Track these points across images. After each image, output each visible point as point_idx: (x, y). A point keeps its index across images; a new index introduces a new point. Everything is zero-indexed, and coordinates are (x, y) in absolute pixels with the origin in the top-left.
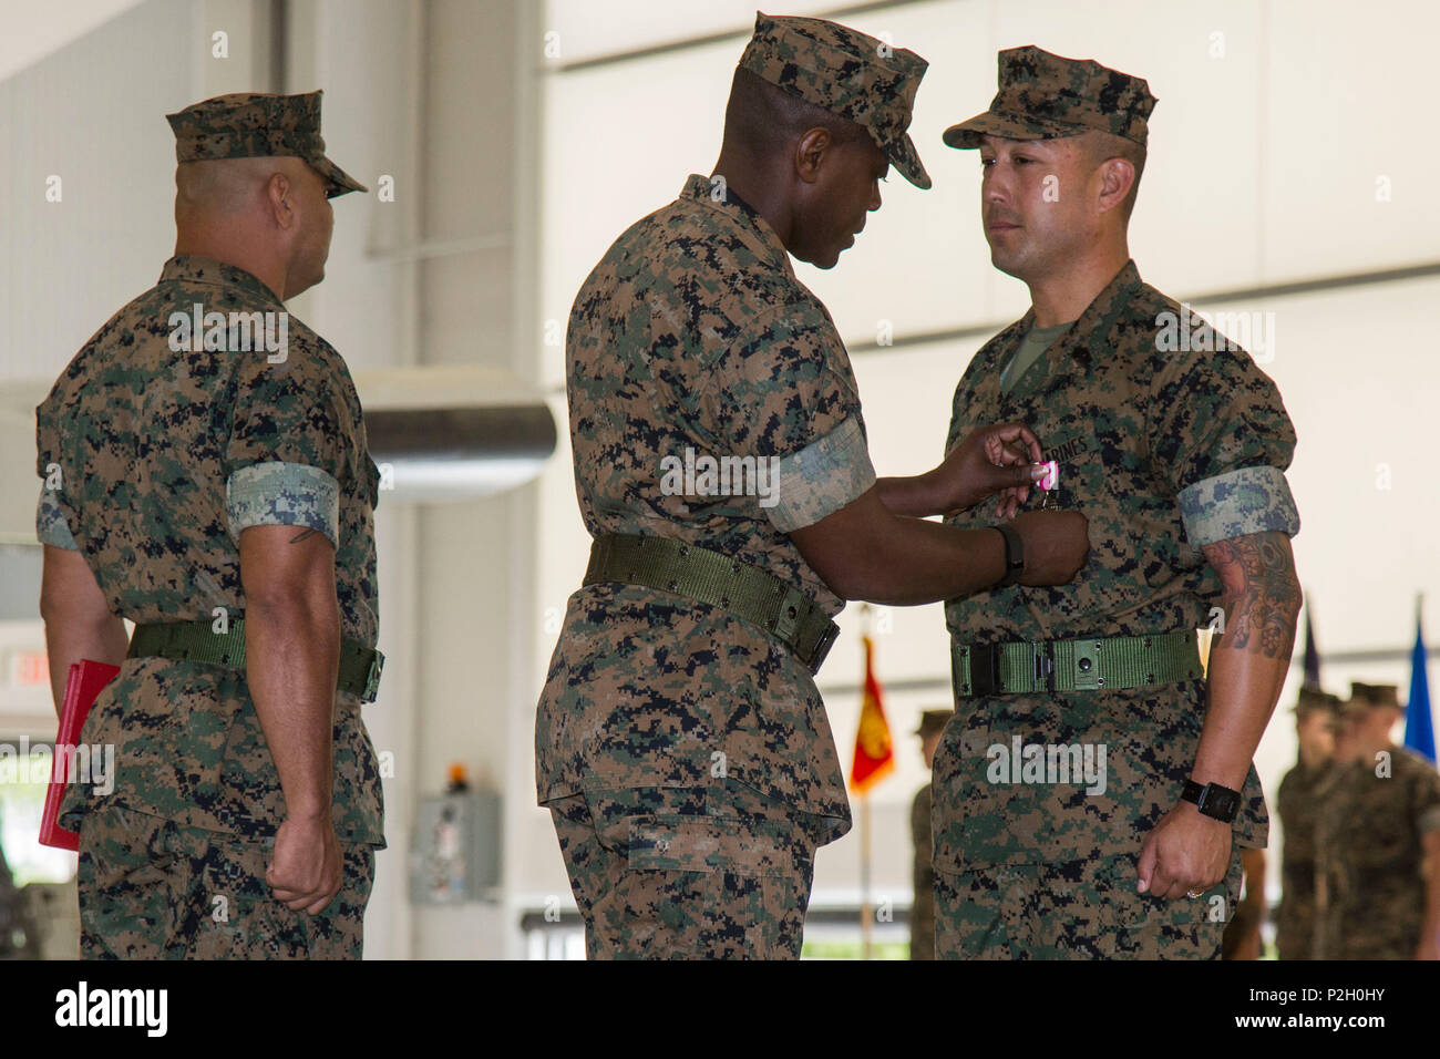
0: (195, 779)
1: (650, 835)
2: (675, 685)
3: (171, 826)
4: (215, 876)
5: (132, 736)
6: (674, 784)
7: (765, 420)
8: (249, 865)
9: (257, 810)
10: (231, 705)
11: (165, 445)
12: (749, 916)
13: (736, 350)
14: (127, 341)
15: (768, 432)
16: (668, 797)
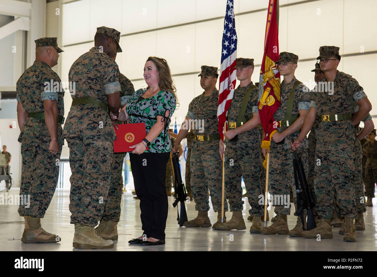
0: (36, 135)
1: (94, 142)
2: (96, 119)
3: (32, 142)
4: (39, 149)
5: (27, 129)
6: (97, 134)
7: (110, 77)
8: (44, 147)
9: (45, 139)
10: (41, 124)
11: (32, 87)
12: (107, 153)
13: (107, 66)
14: (28, 73)
15: (110, 78)
16: (96, 136)
